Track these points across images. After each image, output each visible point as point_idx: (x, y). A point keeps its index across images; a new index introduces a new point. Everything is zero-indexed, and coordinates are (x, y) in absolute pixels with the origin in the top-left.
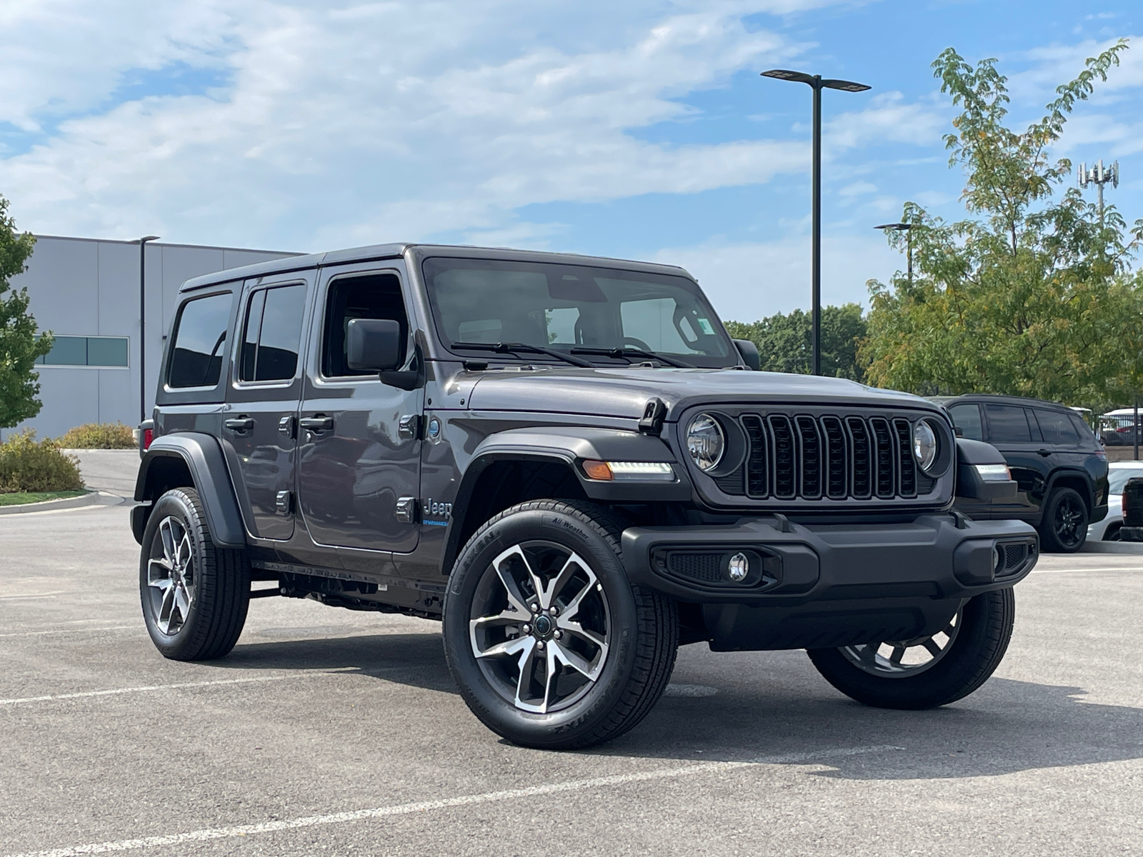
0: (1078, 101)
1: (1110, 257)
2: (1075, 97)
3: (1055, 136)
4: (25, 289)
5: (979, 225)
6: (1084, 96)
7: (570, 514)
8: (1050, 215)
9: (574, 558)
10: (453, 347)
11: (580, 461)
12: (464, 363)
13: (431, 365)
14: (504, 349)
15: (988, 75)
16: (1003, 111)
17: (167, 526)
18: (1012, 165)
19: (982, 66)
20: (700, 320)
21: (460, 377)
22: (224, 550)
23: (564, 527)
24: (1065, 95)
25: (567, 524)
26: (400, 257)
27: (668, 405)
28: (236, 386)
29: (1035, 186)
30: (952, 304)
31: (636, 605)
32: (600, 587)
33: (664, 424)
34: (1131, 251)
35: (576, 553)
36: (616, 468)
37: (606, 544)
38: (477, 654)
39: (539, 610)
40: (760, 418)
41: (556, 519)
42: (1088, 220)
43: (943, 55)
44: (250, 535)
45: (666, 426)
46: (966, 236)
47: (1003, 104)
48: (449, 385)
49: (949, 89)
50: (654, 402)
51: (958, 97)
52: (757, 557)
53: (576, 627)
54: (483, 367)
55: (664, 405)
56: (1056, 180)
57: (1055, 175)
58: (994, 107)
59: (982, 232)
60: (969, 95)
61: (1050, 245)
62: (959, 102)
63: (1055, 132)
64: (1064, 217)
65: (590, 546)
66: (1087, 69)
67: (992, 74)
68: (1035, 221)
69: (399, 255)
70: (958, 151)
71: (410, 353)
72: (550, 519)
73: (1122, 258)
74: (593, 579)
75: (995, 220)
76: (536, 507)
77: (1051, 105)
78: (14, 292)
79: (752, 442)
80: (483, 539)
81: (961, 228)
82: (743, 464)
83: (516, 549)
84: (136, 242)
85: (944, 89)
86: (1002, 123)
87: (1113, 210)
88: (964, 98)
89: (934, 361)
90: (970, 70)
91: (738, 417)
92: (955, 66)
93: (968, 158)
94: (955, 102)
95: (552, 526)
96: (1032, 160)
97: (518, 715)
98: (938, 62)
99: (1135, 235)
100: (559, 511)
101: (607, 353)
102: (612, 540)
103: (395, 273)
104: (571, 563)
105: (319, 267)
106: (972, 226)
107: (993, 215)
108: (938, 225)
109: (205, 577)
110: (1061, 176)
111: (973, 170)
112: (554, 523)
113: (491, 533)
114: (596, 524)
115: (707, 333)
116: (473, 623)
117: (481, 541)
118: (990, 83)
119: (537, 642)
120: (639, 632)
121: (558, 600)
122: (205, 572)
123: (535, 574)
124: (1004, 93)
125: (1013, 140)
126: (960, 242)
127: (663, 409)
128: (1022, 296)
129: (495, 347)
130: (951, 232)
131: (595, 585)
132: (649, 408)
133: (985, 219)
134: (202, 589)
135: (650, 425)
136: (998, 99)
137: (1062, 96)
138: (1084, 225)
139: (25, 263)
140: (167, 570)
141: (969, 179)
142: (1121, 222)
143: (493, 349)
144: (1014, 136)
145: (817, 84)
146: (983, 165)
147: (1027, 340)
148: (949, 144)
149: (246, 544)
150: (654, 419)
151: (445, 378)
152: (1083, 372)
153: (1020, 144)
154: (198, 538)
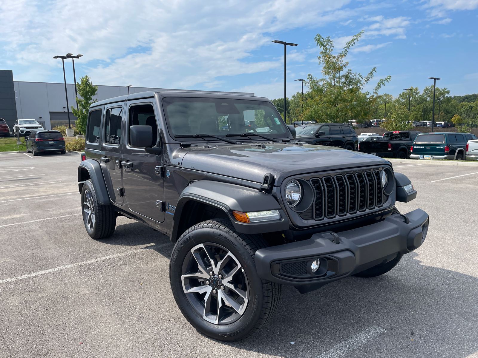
0: (351, 47)
1: (359, 87)
2: (350, 45)
3: (345, 56)
4: (96, 99)
5: (326, 79)
6: (353, 45)
7: (227, 232)
8: (344, 76)
9: (230, 254)
10: (175, 137)
11: (231, 211)
12: (180, 144)
13: (166, 145)
14: (198, 137)
15: (328, 41)
16: (332, 50)
17: (87, 192)
18: (334, 64)
19: (326, 38)
20: (275, 119)
21: (179, 151)
22: (102, 205)
23: (224, 239)
24: (348, 45)
25: (226, 238)
26: (153, 97)
27: (275, 177)
28: (104, 145)
29: (340, 69)
30: (320, 100)
31: (262, 283)
32: (243, 270)
33: (274, 187)
34: (363, 85)
35: (230, 251)
36: (251, 215)
37: (246, 249)
38: (185, 291)
39: (214, 274)
40: (320, 179)
41: (220, 234)
42: (352, 77)
43: (317, 36)
44: (111, 200)
45: (274, 188)
46: (323, 82)
47: (332, 48)
48: (174, 154)
49: (319, 44)
50: (268, 175)
51: (321, 46)
52: (325, 260)
53: (232, 286)
54: (188, 146)
55: (273, 177)
56: (345, 67)
57: (344, 66)
58: (330, 49)
59: (327, 81)
60: (324, 46)
61: (343, 84)
62: (321, 48)
63: (345, 55)
64: (347, 77)
65: (237, 250)
66: (354, 38)
67: (329, 41)
68: (340, 78)
69: (152, 96)
70: (321, 60)
71: (158, 140)
72: (217, 234)
73: (361, 87)
74: (239, 266)
75: (330, 78)
76: (210, 227)
77: (344, 48)
78: (94, 100)
79: (316, 192)
80: (185, 239)
81: (321, 80)
82: (312, 204)
83: (201, 245)
84: (127, 87)
85: (317, 45)
86: (331, 53)
87: (360, 75)
88: (322, 47)
89: (315, 114)
90: (324, 39)
91: (309, 180)
92: (320, 39)
93: (323, 62)
94: (320, 48)
95: (218, 238)
96: (339, 62)
97: (205, 322)
98: (316, 38)
99: (364, 81)
100: (221, 230)
101: (240, 135)
102: (249, 248)
103: (151, 104)
104: (228, 256)
105: (126, 101)
106: (324, 80)
107: (329, 77)
108: (315, 79)
109: (98, 214)
110: (346, 66)
111: (324, 65)
112: (219, 237)
113: (189, 237)
114: (241, 239)
115: (278, 124)
116: (183, 277)
117: (185, 240)
118: (329, 43)
119: (213, 290)
120: (264, 296)
121: (223, 271)
122: (98, 212)
123: (211, 258)
124: (332, 45)
125: (334, 57)
126: (321, 84)
127: (273, 179)
128: (337, 98)
129: (194, 136)
130: (319, 81)
131: (240, 269)
132: (266, 179)
133: (327, 78)
134: (97, 218)
135: (267, 188)
136: (331, 47)
137: (347, 45)
138: (352, 79)
139: (96, 93)
140: (89, 207)
141: (323, 67)
142: (362, 78)
143: (193, 137)
144: (334, 56)
145: (285, 44)
146: (327, 64)
147: (339, 108)
148: (319, 59)
149: (110, 203)
150: (269, 185)
151: (172, 151)
152: (352, 116)
153: (336, 58)
154: (95, 200)
